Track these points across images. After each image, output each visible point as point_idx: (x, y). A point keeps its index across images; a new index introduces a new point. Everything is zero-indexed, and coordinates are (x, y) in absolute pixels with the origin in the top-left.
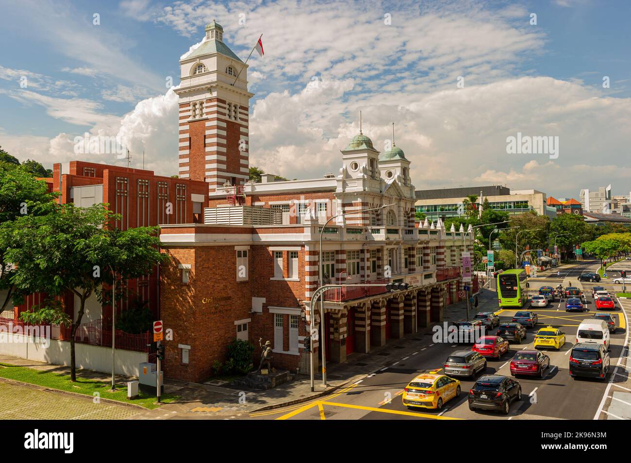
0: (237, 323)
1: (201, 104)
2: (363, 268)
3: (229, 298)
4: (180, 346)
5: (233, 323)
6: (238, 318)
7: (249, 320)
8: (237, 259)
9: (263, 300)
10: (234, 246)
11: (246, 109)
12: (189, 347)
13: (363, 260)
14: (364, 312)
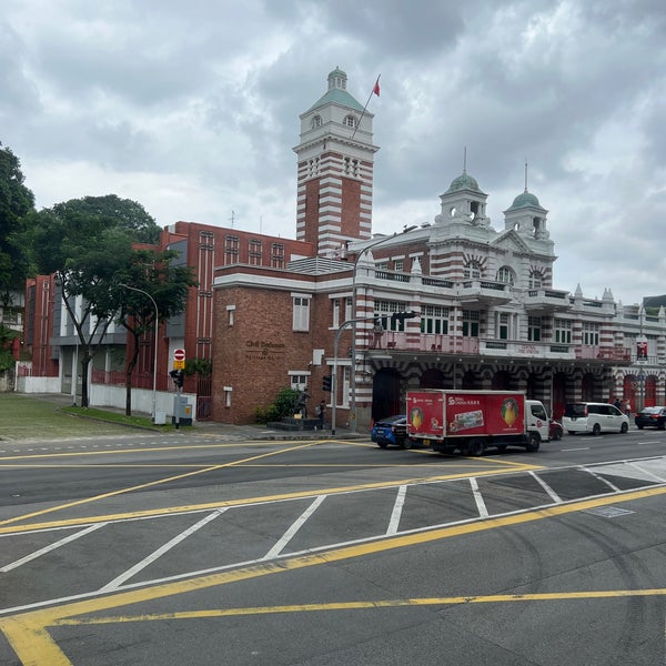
0: (290, 373)
1: (317, 160)
2: (452, 328)
3: (283, 346)
4: (225, 388)
5: (287, 372)
6: (293, 369)
7: (309, 373)
8: (295, 306)
9: (322, 352)
10: (290, 292)
11: (370, 165)
12: (230, 389)
13: (452, 318)
14: (452, 379)
